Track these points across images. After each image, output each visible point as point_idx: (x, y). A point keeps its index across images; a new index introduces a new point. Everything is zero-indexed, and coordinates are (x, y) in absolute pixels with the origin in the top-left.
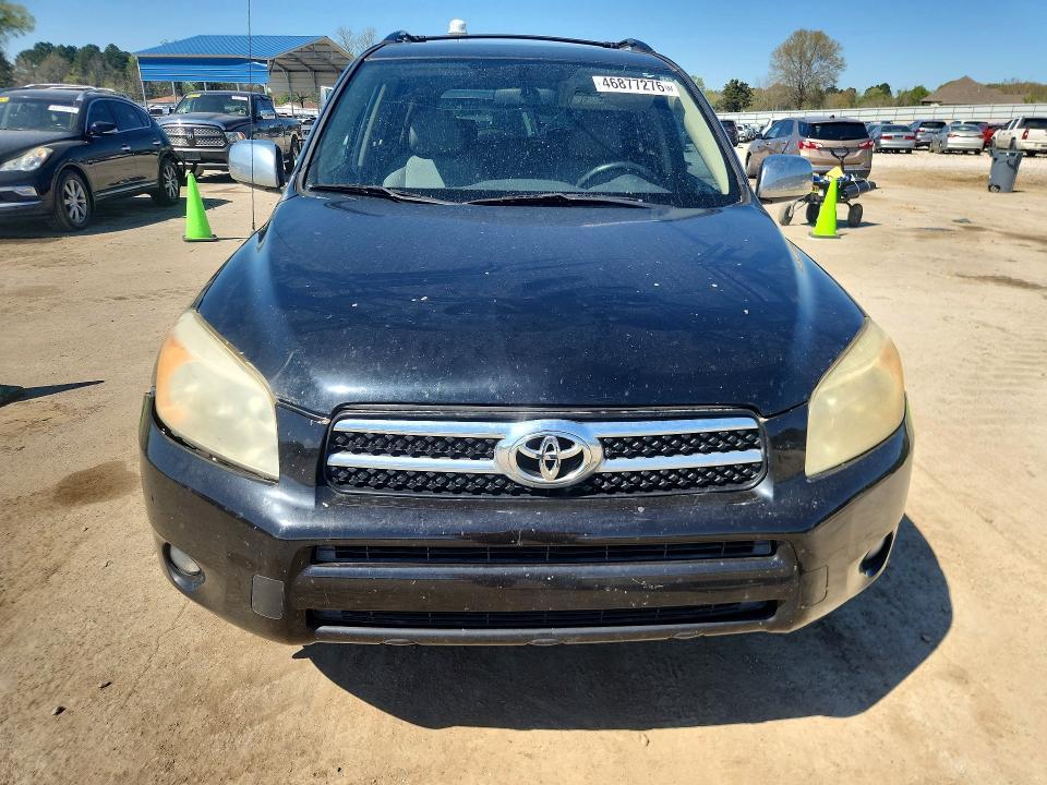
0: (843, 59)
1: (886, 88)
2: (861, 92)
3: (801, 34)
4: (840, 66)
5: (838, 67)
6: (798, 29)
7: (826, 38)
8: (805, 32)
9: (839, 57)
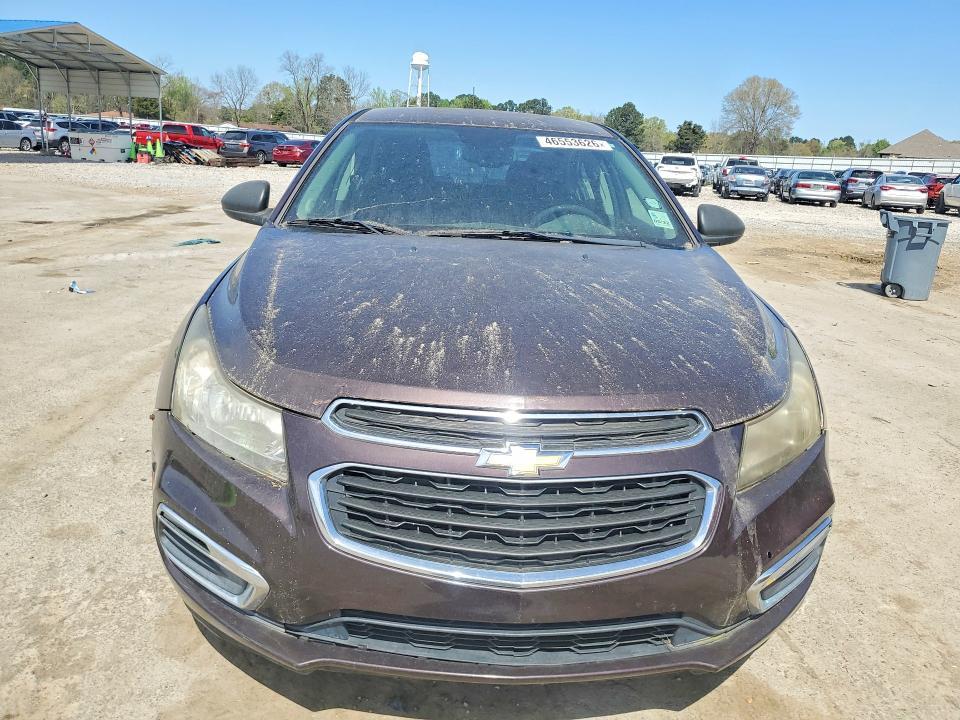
0: (797, 107)
1: (849, 141)
2: (825, 143)
3: (753, 81)
4: (796, 114)
5: (794, 115)
6: (751, 75)
7: (780, 86)
8: (759, 79)
9: (794, 105)
